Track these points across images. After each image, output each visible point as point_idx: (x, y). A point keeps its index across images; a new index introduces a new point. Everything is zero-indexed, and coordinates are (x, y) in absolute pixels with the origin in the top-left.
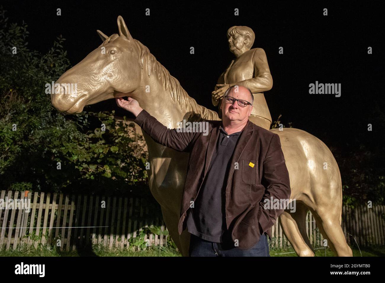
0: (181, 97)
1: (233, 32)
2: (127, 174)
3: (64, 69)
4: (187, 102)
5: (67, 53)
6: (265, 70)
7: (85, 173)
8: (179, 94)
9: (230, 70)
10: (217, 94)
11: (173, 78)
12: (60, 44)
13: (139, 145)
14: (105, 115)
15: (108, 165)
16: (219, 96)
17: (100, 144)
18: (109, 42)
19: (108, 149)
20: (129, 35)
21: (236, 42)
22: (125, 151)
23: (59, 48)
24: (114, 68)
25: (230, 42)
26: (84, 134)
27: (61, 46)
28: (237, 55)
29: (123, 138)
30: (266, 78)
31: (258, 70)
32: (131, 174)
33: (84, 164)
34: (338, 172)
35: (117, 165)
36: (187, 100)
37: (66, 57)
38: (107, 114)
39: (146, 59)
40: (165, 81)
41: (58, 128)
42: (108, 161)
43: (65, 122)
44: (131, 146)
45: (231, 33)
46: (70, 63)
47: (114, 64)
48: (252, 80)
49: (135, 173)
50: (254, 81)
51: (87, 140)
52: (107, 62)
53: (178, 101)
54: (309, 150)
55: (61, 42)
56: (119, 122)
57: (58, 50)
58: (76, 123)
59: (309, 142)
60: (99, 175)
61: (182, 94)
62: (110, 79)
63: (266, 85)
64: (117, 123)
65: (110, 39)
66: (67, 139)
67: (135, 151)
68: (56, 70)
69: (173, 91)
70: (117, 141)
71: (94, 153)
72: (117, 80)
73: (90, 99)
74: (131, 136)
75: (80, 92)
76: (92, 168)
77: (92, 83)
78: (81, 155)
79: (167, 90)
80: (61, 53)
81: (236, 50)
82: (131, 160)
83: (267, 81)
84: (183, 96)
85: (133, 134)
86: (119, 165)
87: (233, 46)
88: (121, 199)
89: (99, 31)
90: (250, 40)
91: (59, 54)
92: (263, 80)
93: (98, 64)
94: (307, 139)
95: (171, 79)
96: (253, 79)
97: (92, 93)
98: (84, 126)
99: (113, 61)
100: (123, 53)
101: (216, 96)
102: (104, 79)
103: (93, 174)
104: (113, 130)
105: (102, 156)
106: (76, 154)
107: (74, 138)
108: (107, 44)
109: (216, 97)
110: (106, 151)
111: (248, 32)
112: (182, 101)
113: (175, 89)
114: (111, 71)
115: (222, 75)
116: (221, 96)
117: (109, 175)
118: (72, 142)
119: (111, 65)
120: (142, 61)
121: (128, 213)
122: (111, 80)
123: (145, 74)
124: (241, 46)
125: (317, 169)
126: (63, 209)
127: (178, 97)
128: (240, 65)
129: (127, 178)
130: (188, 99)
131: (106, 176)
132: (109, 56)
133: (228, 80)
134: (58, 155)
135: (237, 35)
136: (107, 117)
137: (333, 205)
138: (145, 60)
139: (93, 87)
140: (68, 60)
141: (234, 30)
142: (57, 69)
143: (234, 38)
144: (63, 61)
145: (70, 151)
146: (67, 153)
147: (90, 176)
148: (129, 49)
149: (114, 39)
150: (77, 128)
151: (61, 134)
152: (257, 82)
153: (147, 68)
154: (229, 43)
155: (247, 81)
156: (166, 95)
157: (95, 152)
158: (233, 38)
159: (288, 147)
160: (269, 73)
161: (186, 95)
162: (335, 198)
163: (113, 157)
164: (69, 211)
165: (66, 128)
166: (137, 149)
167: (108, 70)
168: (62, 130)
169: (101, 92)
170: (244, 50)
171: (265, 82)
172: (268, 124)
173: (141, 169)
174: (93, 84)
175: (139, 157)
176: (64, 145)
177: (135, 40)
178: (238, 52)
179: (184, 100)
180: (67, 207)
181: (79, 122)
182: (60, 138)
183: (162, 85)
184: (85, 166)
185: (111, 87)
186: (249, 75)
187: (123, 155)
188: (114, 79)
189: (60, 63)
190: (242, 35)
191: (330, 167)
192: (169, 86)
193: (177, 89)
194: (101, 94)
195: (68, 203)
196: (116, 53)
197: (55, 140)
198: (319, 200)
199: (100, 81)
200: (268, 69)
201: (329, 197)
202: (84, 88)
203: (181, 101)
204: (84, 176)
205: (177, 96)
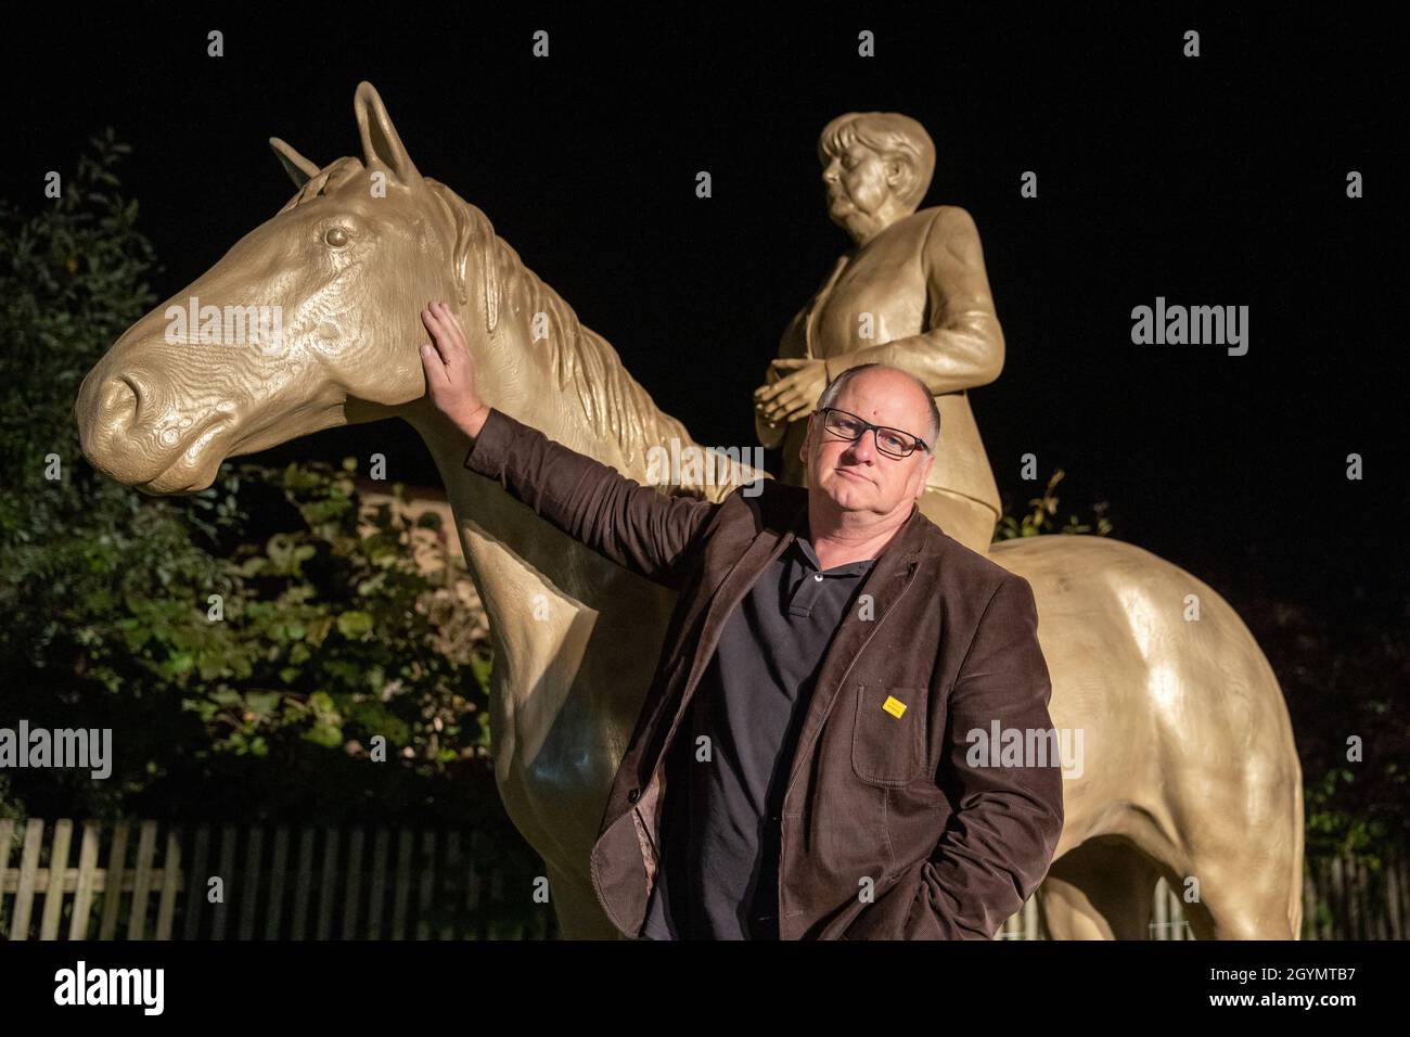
0: (623, 418)
1: (845, 140)
2: (411, 728)
3: (127, 282)
4: (651, 438)
5: (140, 210)
6: (973, 301)
7: (225, 730)
8: (616, 403)
9: (828, 302)
10: (775, 399)
11: (591, 338)
12: (106, 169)
13: (461, 602)
14: (314, 478)
15: (327, 691)
16: (783, 407)
17: (296, 604)
18: (321, 192)
19: (327, 625)
20: (406, 163)
21: (853, 180)
22: (403, 633)
23: (101, 186)
24: (345, 304)
25: (831, 182)
26: (221, 561)
27: (111, 179)
28: (862, 236)
29: (394, 577)
30: (976, 333)
31: (944, 304)
32: (429, 728)
33: (222, 688)
34: (1279, 716)
35: (367, 690)
36: (648, 426)
37: (138, 226)
38: (322, 473)
39: (480, 262)
40: (557, 354)
41: (105, 540)
42: (327, 676)
43: (135, 509)
44: (429, 611)
45: (837, 142)
46: (154, 253)
47: (344, 284)
48: (920, 343)
49: (445, 724)
50: (925, 347)
51: (234, 585)
52: (315, 279)
53: (611, 430)
54: (1153, 629)
55: (109, 160)
56: (372, 506)
57: (96, 197)
58: (185, 515)
59: (1155, 594)
60: (288, 738)
61: (629, 401)
62: (327, 351)
63: (976, 364)
64: (365, 511)
65: (326, 177)
66: (147, 585)
67: (445, 631)
68: (92, 286)
69: (591, 391)
70: (365, 589)
71: (267, 642)
72: (360, 351)
73: (247, 432)
74: (428, 564)
75: (204, 406)
76: (259, 708)
77: (254, 366)
78: (210, 653)
79: (567, 389)
80: (113, 209)
81: (856, 216)
82: (429, 667)
83: (979, 347)
84: (634, 411)
85: (437, 558)
86: (376, 690)
87: (842, 198)
88: (382, 838)
89: (278, 143)
90: (913, 172)
91: (101, 211)
92: (962, 341)
93: (279, 289)
94: (1149, 581)
95: (583, 343)
96: (924, 339)
97: (251, 409)
98: (220, 527)
99: (338, 275)
100: (379, 239)
101: (771, 407)
102: (302, 347)
103: (262, 731)
104: (350, 544)
105: (300, 654)
106: (188, 649)
107: (179, 577)
108: (315, 199)
109: (773, 413)
110: (318, 635)
111: (907, 141)
112: (628, 431)
113: (598, 382)
114: (333, 314)
115: (798, 318)
116: (791, 407)
117: (334, 736)
118: (167, 596)
119: (333, 289)
120: (463, 272)
121: (414, 895)
122: (332, 352)
123: (475, 325)
124: (875, 197)
125: (1189, 705)
126: (128, 888)
127: (614, 417)
128: (868, 280)
129: (413, 745)
130: (653, 423)
131: (319, 738)
132: (324, 252)
133: (821, 343)
134: (106, 652)
135: (858, 152)
136: (321, 486)
137: (1258, 855)
138: (476, 268)
139: (258, 383)
140: (143, 239)
141: (844, 132)
142: (96, 281)
143: (849, 167)
144: (123, 247)
145: (161, 636)
146: (145, 647)
147: (249, 739)
148: (405, 220)
149: (344, 182)
150: (191, 537)
151: (119, 565)
152: (939, 350)
153: (481, 299)
154: (825, 186)
155: (897, 347)
156: (564, 409)
157: (271, 635)
158: (842, 163)
159: (1066, 615)
160: (985, 314)
161: (648, 407)
162: (1266, 826)
163: (350, 658)
164: (155, 898)
165: (141, 537)
166: (452, 623)
167: (321, 311)
168: (123, 544)
169: (292, 401)
170: (887, 213)
171: (972, 350)
172: (986, 519)
173: (471, 707)
174: (256, 371)
175: (463, 657)
176: (134, 608)
177: (430, 181)
178: (862, 226)
179: (638, 429)
180: (147, 880)
181: (200, 512)
182: (115, 581)
183: (546, 368)
184: (226, 697)
185: (335, 382)
186: (905, 319)
187: (393, 648)
188: (347, 350)
189: (110, 252)
190: (879, 152)
191: (1243, 695)
192: (574, 373)
193: (607, 382)
194: (292, 412)
195: (150, 861)
196: (351, 242)
197: (93, 590)
198: (1196, 834)
199: (285, 357)
200: (983, 297)
201: (1241, 822)
202: (220, 389)
203: (623, 432)
204: (222, 741)
205: (609, 412)
